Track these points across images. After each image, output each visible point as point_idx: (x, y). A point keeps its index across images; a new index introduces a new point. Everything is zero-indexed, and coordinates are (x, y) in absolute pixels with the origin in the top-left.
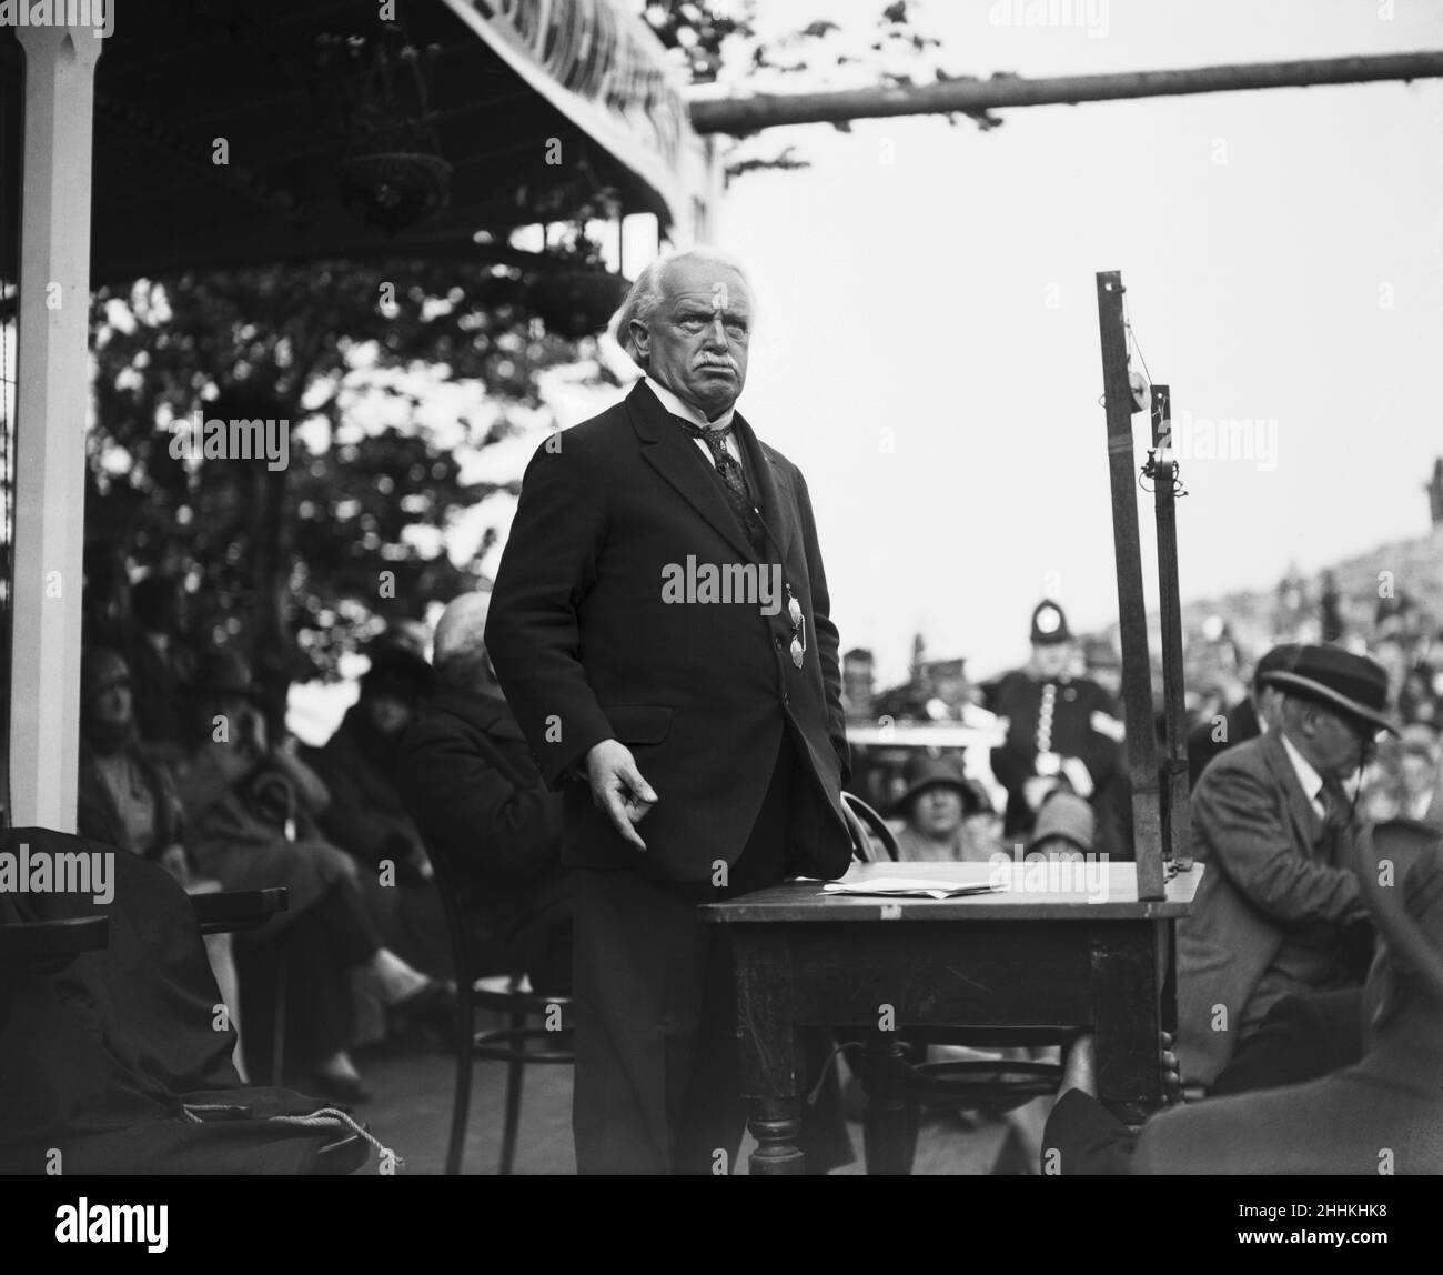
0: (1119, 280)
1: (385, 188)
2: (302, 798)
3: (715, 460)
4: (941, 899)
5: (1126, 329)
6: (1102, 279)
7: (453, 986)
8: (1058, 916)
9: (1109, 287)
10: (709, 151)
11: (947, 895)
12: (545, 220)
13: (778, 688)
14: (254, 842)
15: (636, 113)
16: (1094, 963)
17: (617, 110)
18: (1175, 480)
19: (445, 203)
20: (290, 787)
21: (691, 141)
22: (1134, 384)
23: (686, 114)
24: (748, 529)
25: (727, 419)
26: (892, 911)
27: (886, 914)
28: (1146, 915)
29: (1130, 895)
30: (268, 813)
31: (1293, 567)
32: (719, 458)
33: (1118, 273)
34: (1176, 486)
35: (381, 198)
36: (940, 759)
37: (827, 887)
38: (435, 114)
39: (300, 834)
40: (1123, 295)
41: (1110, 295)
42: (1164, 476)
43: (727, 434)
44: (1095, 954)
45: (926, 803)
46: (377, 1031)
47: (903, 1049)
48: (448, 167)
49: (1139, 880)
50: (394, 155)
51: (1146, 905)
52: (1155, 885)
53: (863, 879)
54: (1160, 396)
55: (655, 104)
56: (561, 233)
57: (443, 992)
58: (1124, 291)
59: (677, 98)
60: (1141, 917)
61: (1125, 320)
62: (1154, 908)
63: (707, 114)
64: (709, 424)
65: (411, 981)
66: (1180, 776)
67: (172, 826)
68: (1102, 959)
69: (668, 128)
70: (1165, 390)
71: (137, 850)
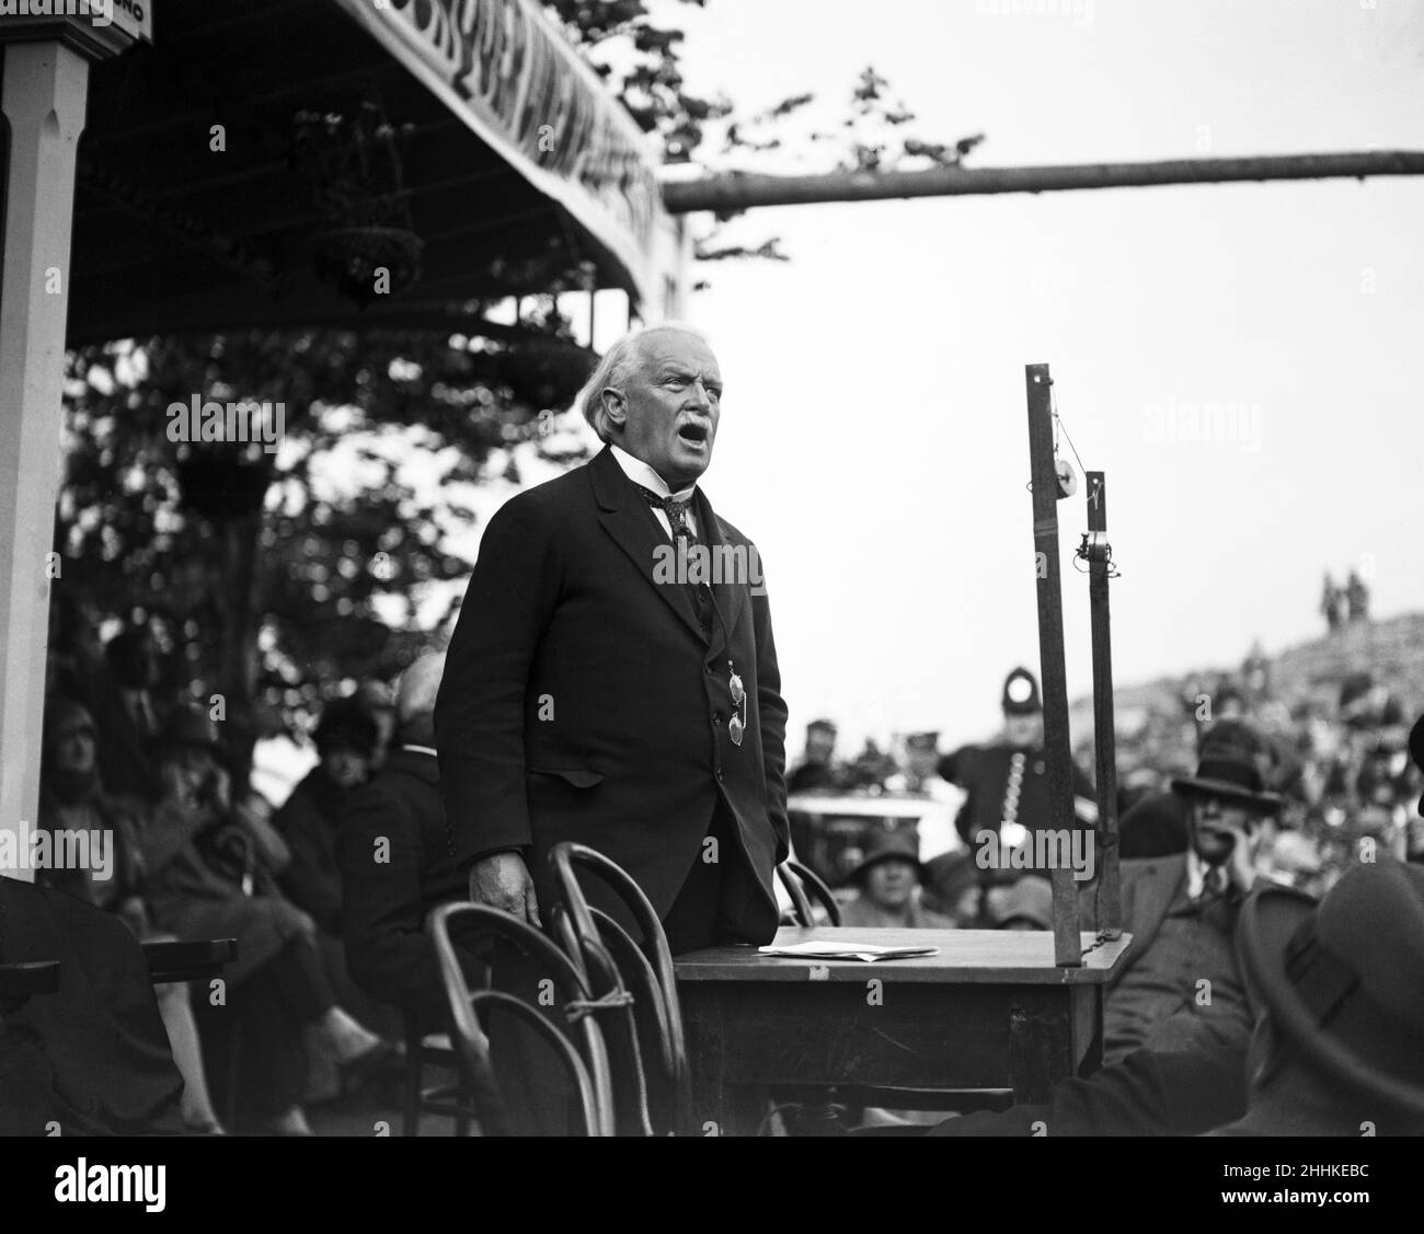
0: (1047, 374)
1: (357, 261)
2: (261, 854)
3: (673, 531)
4: (870, 960)
5: (1053, 418)
6: (1031, 371)
7: (402, 1047)
8: (980, 980)
9: (1037, 379)
10: (680, 232)
11: (875, 958)
12: (519, 294)
13: (712, 762)
14: (214, 896)
15: (612, 193)
16: (1013, 1026)
17: (591, 186)
18: (1109, 562)
19: (417, 275)
20: (249, 841)
21: (664, 221)
22: (1060, 471)
23: (660, 193)
24: (698, 605)
25: (688, 493)
26: (819, 972)
27: (814, 975)
28: (1063, 981)
29: (1050, 962)
30: (228, 869)
31: (1256, 646)
32: (677, 530)
33: (1047, 366)
34: (1110, 567)
35: (354, 271)
36: (896, 831)
37: (761, 949)
38: (408, 191)
39: (257, 890)
40: (1051, 387)
41: (1039, 386)
42: (1097, 558)
43: (687, 507)
44: (1014, 1017)
45: (880, 875)
46: (331, 1087)
47: (838, 1111)
48: (419, 242)
49: (1056, 947)
50: (366, 230)
51: (1063, 971)
52: (1072, 951)
53: (799, 942)
54: (1096, 481)
55: (631, 182)
56: (534, 307)
57: (392, 1053)
58: (1051, 383)
59: (652, 177)
60: (1057, 982)
61: (1053, 411)
62: (1071, 974)
63: (680, 194)
64: (671, 495)
65: (361, 1038)
66: (1111, 849)
67: (131, 879)
68: (1021, 1023)
69: (642, 206)
70: (1100, 476)
71: (98, 901)
